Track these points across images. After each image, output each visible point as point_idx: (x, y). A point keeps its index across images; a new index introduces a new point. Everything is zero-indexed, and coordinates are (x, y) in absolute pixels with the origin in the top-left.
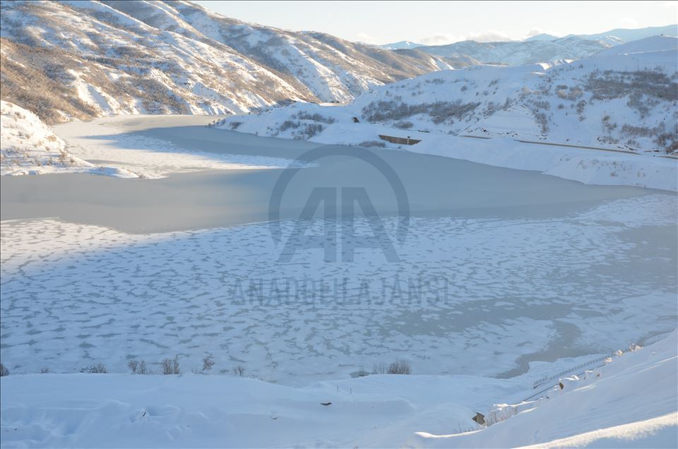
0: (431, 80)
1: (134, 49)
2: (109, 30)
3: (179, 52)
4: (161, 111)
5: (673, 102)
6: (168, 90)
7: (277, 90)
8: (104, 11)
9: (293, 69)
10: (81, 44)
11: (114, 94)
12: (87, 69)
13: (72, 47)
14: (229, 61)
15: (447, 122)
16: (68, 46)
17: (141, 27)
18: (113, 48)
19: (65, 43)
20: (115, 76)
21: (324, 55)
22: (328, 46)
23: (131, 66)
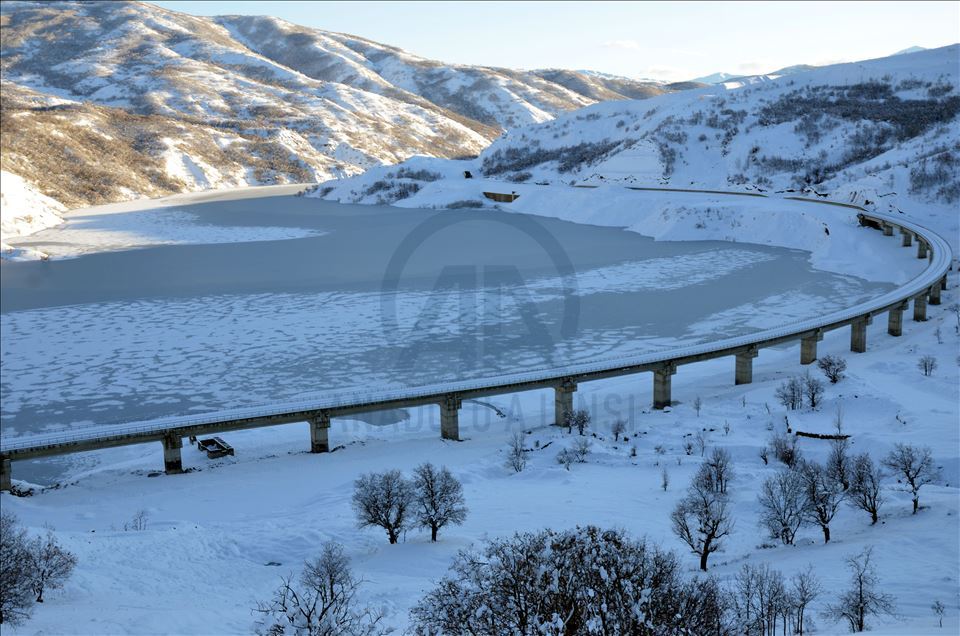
0: (584, 116)
1: (274, 108)
2: (252, 87)
3: (332, 106)
4: (276, 181)
5: (856, 124)
6: (290, 154)
7: (461, 146)
8: (258, 66)
9: (501, 118)
10: (210, 107)
11: (215, 163)
12: (190, 136)
13: (198, 112)
14: (402, 113)
15: (575, 169)
16: (193, 111)
17: (299, 80)
18: (248, 109)
19: (190, 107)
20: (225, 142)
21: (545, 98)
22: (556, 86)
23: (258, 129)
